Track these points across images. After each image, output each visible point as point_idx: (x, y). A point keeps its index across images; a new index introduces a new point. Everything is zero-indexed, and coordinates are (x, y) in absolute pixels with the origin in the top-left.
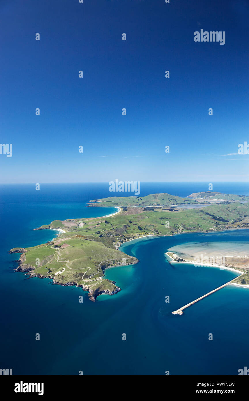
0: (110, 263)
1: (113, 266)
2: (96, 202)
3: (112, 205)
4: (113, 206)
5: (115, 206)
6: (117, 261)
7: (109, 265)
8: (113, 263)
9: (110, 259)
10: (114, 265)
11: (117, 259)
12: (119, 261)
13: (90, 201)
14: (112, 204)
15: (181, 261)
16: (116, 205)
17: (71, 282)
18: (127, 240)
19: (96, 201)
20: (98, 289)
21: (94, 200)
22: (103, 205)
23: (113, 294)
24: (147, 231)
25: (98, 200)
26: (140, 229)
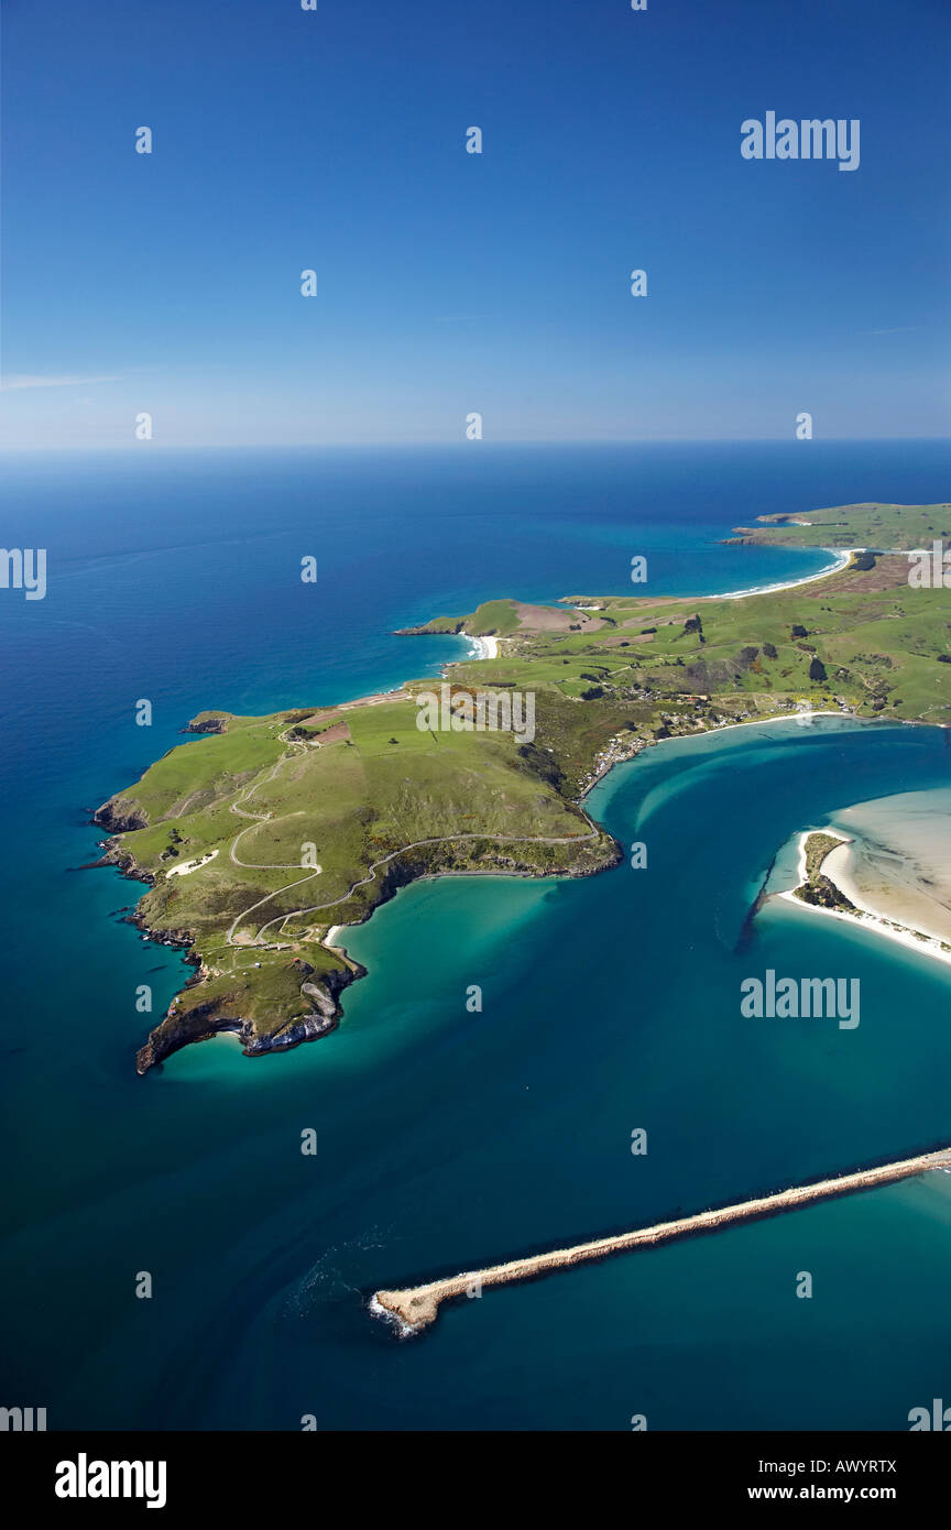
0: (458, 855)
1: (464, 867)
2: (782, 522)
3: (830, 541)
4: (828, 546)
5: (838, 543)
6: (496, 848)
7: (451, 860)
8: (474, 857)
9: (468, 833)
10: (471, 864)
11: (501, 840)
12: (508, 849)
13: (762, 519)
14: (831, 534)
15: (829, 905)
16: (847, 543)
17: (176, 932)
18: (701, 724)
19: (787, 518)
20: (212, 1007)
21: (776, 516)
22: (789, 538)
23: (262, 1050)
24: (843, 686)
25: (791, 515)
26: (817, 672)
